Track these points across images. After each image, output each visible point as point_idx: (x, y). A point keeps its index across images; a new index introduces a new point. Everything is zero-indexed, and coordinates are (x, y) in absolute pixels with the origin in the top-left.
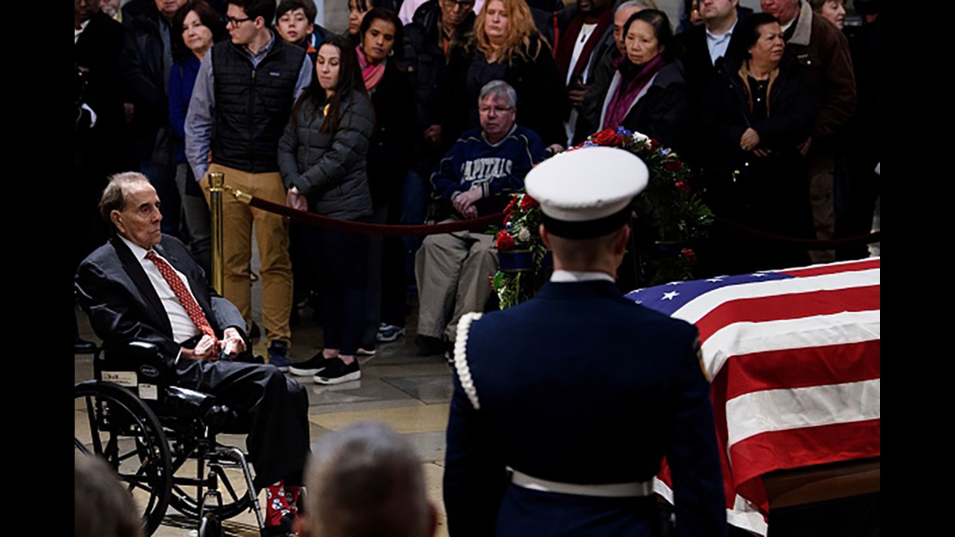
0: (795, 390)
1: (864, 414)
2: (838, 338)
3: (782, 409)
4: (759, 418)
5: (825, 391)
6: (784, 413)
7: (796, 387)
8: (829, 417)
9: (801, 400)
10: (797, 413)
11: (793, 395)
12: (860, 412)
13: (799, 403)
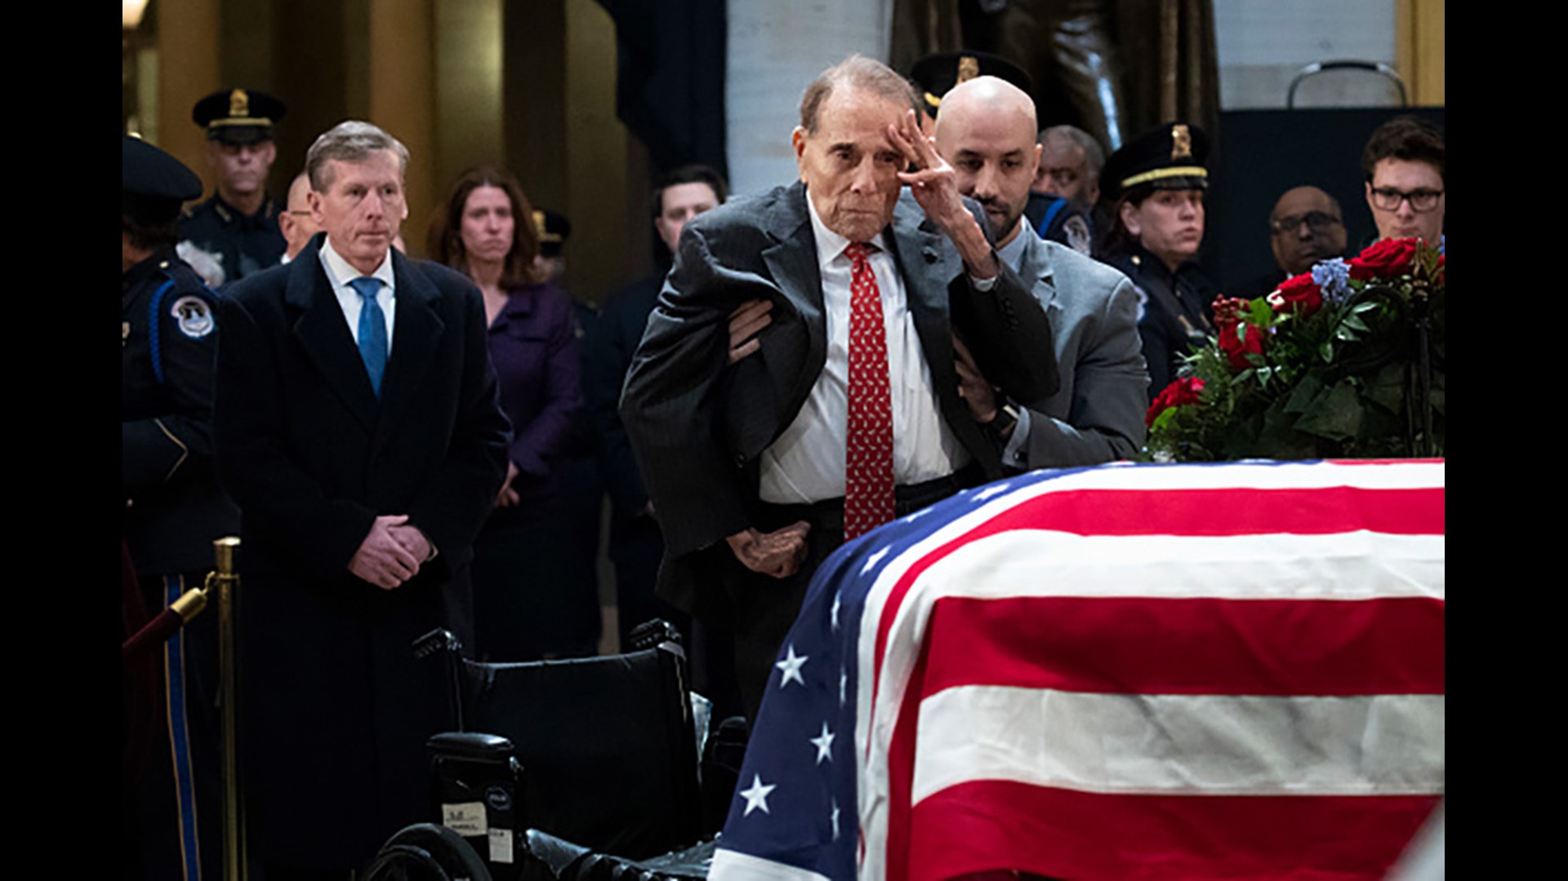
0: (1152, 701)
1: (1371, 779)
2: (1301, 584)
3: (1109, 741)
4: (983, 746)
5: (1247, 709)
6: (1117, 753)
7: (1154, 692)
8: (1260, 778)
9: (1168, 725)
10: (1161, 758)
11: (1147, 711)
12: (1359, 772)
13: (1162, 732)
